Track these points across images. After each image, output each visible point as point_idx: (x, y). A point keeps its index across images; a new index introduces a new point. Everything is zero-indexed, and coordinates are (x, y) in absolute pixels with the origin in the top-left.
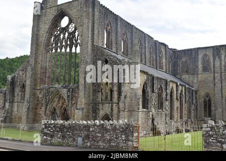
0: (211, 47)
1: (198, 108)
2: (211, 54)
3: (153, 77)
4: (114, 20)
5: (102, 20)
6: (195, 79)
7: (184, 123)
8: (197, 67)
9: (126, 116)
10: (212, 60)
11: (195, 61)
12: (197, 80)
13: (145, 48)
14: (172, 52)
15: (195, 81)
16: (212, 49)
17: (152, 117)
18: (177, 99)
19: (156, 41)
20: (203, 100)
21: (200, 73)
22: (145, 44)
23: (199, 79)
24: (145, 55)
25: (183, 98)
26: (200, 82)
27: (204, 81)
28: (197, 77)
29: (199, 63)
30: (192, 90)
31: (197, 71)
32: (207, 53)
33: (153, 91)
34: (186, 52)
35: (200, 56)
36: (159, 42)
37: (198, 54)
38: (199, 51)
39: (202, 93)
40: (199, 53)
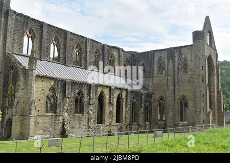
0: (166, 49)
1: (153, 111)
2: (166, 56)
3: (65, 83)
4: (39, 27)
5: (19, 29)
6: (151, 82)
7: (124, 127)
8: (153, 70)
9: (18, 120)
10: (166, 63)
11: (151, 64)
12: (153, 83)
13: (86, 52)
14: (130, 55)
15: (151, 84)
16: (167, 51)
17: (63, 122)
18: (110, 103)
19: (104, 45)
20: (157, 104)
21: (155, 75)
22: (86, 48)
23: (154, 82)
24: (86, 60)
25: (123, 102)
26: (156, 85)
27: (159, 84)
28: (153, 79)
29: (155, 65)
30: (141, 93)
31: (153, 74)
32: (162, 56)
33: (64, 96)
34: (144, 55)
35: (156, 59)
36: (108, 46)
37: (154, 57)
38: (155, 53)
39: (156, 96)
40: (155, 55)
